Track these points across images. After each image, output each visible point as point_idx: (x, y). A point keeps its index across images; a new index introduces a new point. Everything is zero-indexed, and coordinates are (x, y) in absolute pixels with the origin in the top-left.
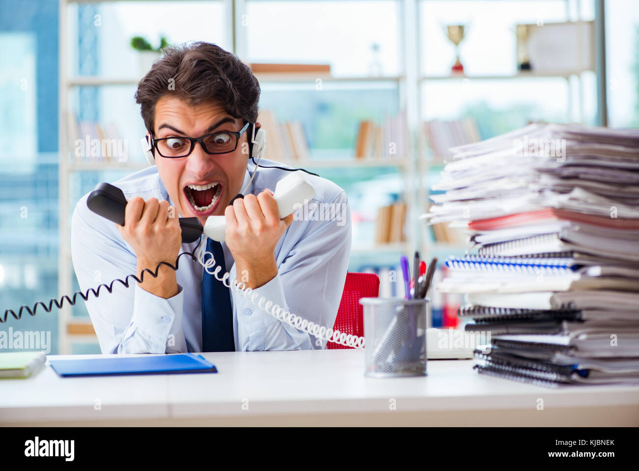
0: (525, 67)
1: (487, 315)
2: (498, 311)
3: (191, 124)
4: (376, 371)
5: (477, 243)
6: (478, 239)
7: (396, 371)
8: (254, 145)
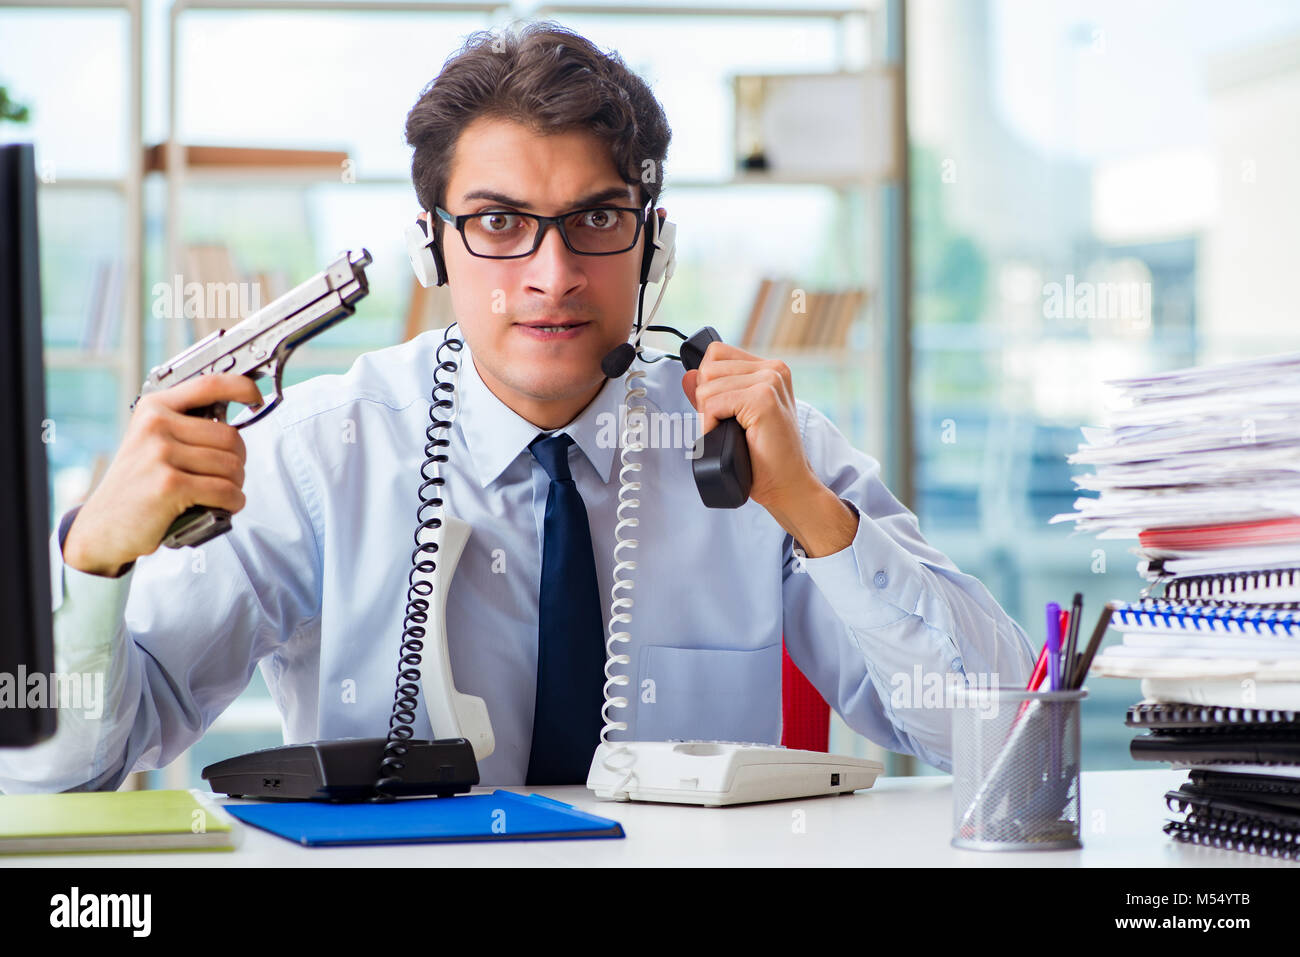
0: (756, 164)
1: (1190, 722)
2: (1219, 716)
3: (540, 176)
4: (985, 838)
5: (1164, 574)
6: (1168, 566)
7: (1025, 839)
8: (656, 250)
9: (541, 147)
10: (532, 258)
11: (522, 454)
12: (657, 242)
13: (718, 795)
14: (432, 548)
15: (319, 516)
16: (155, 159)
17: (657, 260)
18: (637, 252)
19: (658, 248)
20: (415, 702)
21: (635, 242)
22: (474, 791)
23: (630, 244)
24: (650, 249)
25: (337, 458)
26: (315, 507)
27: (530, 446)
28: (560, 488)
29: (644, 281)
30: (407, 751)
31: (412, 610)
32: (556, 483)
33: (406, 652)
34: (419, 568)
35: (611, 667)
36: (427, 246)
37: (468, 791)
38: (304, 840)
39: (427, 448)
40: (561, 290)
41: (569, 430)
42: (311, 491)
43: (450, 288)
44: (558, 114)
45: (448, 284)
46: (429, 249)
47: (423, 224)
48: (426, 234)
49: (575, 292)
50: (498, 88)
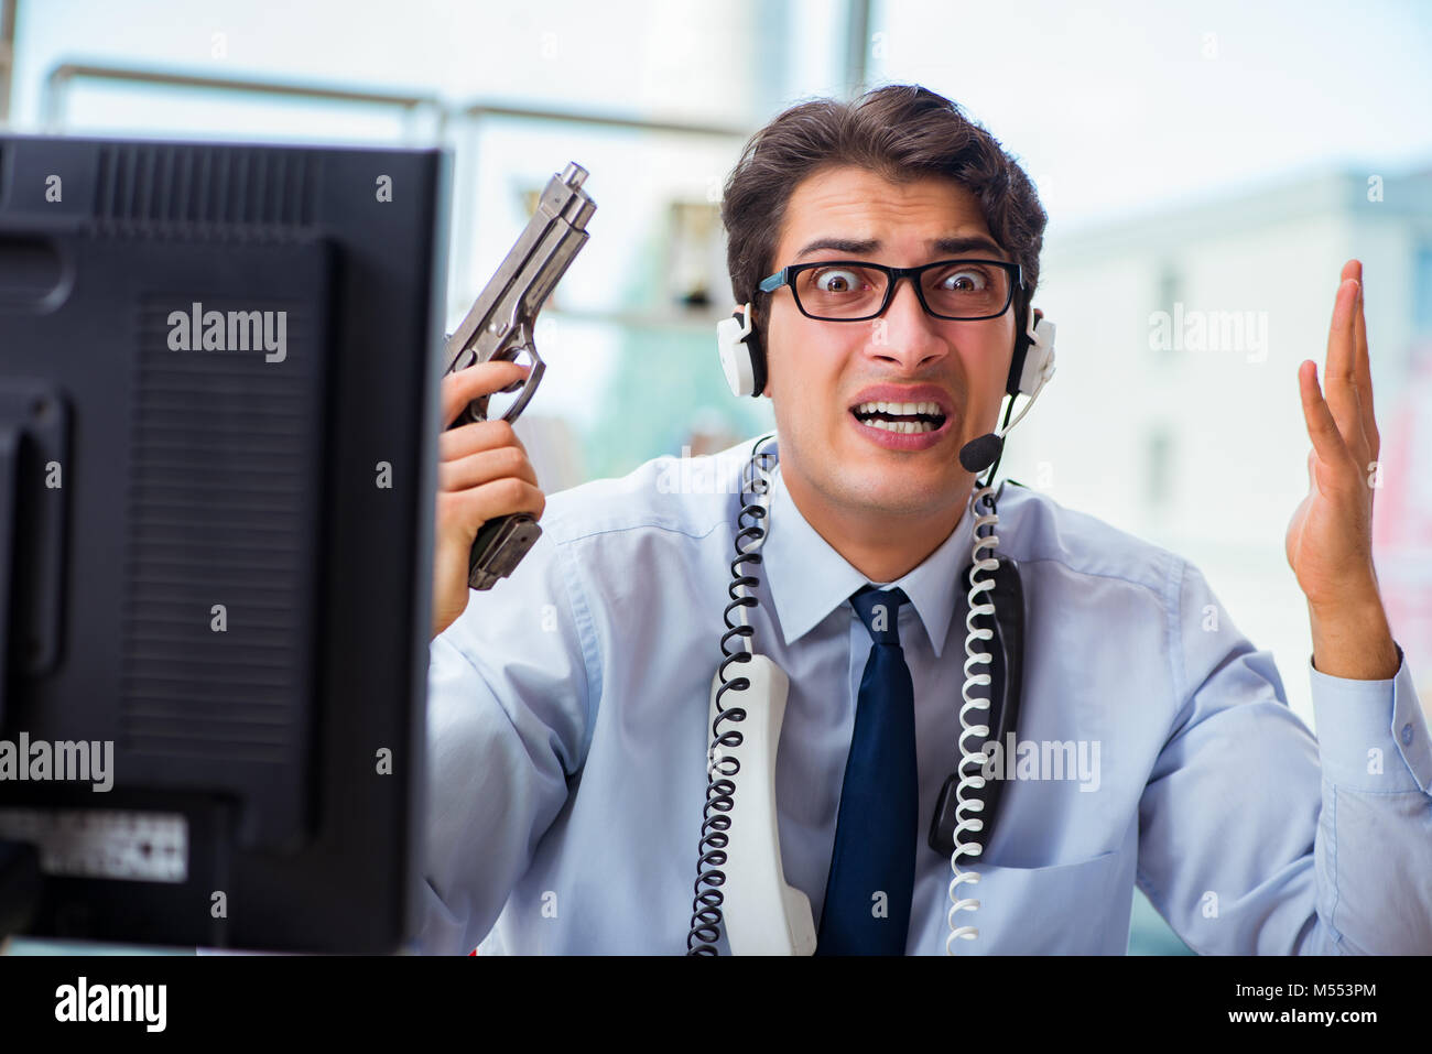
0: (698, 302)
8: (1031, 346)
11: (841, 608)
12: (1031, 332)
14: (737, 716)
15: (594, 658)
17: (1032, 359)
19: (1033, 343)
20: (719, 913)
24: (1023, 343)
25: (624, 587)
26: (592, 645)
27: (853, 599)
28: (883, 653)
29: (1013, 389)
32: (880, 646)
33: (707, 849)
34: (723, 741)
35: (956, 888)
36: (742, 341)
39: (732, 586)
40: (917, 356)
41: (904, 584)
42: (587, 624)
43: (769, 396)
44: (916, 150)
45: (767, 389)
46: (745, 344)
47: (740, 317)
48: (743, 327)
49: (933, 362)
50: (841, 132)
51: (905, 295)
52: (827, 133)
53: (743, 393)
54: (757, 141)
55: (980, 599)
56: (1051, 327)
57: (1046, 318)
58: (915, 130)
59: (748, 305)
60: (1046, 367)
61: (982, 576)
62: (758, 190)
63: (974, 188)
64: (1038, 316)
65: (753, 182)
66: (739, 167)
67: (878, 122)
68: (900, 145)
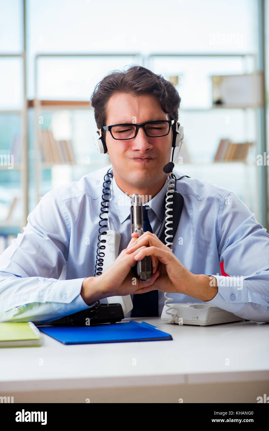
0: (219, 103)
8: (177, 134)
9: (135, 100)
10: (134, 139)
12: (177, 131)
13: (205, 322)
14: (104, 241)
16: (31, 104)
18: (170, 136)
19: (178, 133)
21: (169, 132)
22: (123, 321)
23: (167, 133)
24: (175, 134)
29: (174, 145)
30: (98, 308)
31: (98, 262)
36: (100, 139)
37: (121, 321)
38: (64, 342)
40: (144, 149)
43: (108, 154)
44: (140, 87)
45: (107, 152)
46: (100, 140)
47: (98, 132)
48: (99, 135)
49: (149, 150)
50: (119, 82)
51: (140, 131)
52: (116, 83)
53: (101, 153)
54: (99, 85)
55: (169, 200)
56: (182, 128)
57: (181, 125)
58: (139, 82)
59: (100, 129)
60: (182, 139)
61: (169, 194)
62: (99, 99)
63: (157, 96)
64: (179, 125)
65: (98, 97)
66: (94, 92)
67: (129, 79)
68: (136, 86)
